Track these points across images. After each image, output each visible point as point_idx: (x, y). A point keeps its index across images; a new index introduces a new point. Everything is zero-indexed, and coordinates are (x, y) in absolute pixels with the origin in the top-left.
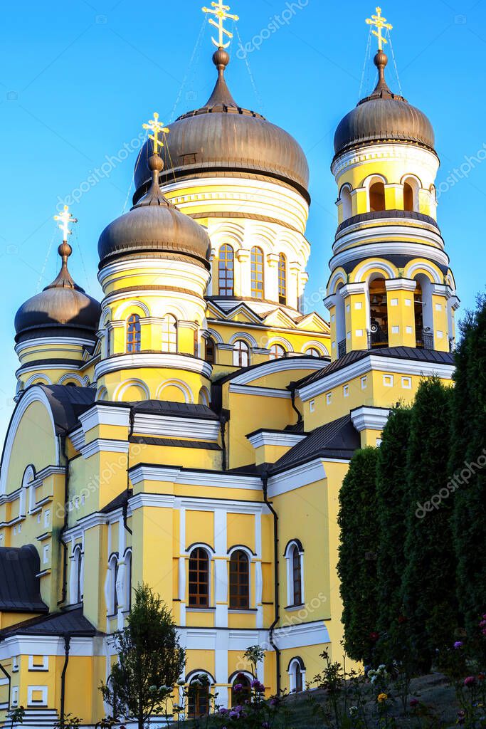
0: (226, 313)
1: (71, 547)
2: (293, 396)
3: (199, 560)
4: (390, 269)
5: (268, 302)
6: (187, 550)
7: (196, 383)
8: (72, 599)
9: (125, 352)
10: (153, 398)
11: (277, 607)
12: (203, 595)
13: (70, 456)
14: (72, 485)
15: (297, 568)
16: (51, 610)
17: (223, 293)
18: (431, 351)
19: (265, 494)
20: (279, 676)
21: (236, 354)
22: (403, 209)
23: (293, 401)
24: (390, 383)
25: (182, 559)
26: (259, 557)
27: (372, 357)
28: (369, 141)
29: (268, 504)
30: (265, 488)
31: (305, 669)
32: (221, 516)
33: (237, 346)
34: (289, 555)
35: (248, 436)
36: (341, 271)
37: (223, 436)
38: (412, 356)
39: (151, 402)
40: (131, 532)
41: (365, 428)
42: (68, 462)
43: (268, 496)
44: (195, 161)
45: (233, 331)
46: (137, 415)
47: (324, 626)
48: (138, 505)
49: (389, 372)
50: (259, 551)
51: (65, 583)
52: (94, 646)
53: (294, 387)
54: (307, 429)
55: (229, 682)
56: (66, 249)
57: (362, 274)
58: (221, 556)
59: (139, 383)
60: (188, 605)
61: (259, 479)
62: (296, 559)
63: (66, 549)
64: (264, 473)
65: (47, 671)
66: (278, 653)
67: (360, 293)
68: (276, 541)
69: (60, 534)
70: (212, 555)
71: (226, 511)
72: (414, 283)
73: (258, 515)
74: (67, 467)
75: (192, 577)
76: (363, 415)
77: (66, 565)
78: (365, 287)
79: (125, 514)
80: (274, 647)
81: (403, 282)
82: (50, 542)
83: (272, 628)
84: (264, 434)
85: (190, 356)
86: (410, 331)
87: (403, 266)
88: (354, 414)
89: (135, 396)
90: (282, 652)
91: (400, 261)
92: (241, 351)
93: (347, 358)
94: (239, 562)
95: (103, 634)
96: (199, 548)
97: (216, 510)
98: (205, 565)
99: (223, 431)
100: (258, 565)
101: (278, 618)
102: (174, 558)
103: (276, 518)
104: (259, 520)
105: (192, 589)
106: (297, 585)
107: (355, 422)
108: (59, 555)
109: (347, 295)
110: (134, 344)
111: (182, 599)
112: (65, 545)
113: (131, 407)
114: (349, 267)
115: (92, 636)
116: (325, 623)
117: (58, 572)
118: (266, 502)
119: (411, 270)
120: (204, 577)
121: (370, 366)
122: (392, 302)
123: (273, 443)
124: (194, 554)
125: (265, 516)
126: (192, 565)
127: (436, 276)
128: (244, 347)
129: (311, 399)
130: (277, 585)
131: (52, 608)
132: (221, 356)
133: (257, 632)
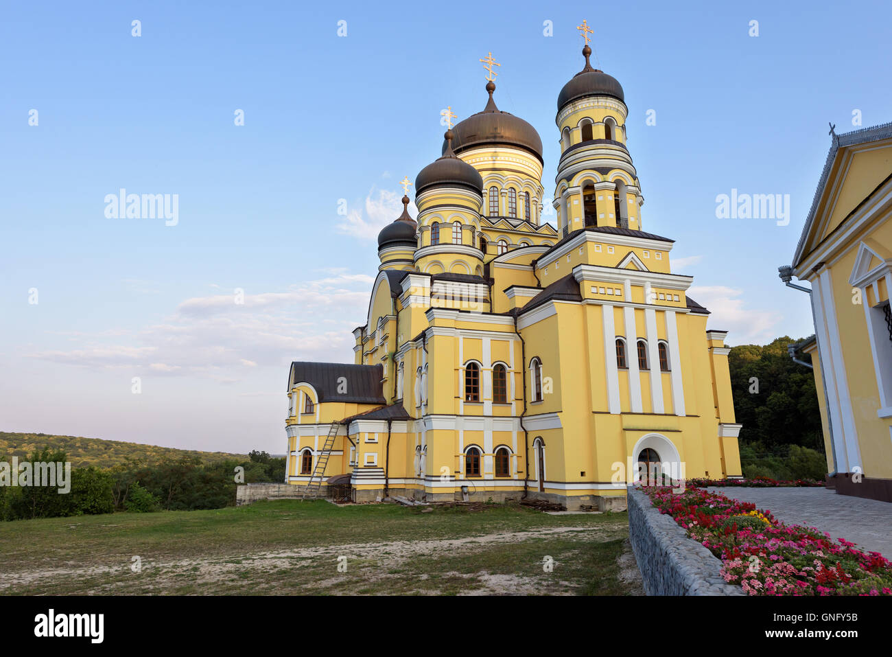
0: (493, 224)
1: (399, 364)
2: (534, 268)
3: (472, 371)
4: (597, 177)
5: (518, 219)
6: (464, 365)
7: (473, 263)
8: (399, 397)
9: (430, 244)
10: (447, 271)
11: (525, 402)
12: (475, 394)
13: (399, 309)
14: (400, 326)
15: (538, 376)
16: (387, 403)
17: (492, 215)
18: (627, 229)
19: (516, 327)
20: (527, 449)
21: (500, 248)
22: (605, 138)
23: (534, 271)
24: (599, 249)
25: (461, 371)
26: (513, 369)
27: (586, 232)
28: (581, 97)
29: (518, 334)
30: (516, 323)
31: (544, 445)
32: (486, 342)
33: (500, 243)
34: (533, 367)
35: (505, 291)
36: (564, 181)
37: (490, 294)
38: (614, 231)
39: (445, 274)
40: (427, 353)
41: (583, 280)
42: (398, 313)
43: (518, 329)
44: (475, 140)
45: (497, 235)
46: (435, 281)
47: (557, 416)
48: (431, 335)
49: (598, 243)
50: (512, 364)
51: (396, 386)
52: (408, 426)
53: (534, 263)
54: (544, 285)
55: (494, 452)
56: (406, 200)
57: (577, 181)
58: (487, 368)
59: (437, 263)
60: (465, 400)
61: (512, 318)
62: (537, 369)
63: (397, 366)
64: (515, 314)
65: (377, 443)
66: (527, 434)
67: (577, 193)
68: (524, 358)
69: (393, 357)
70: (481, 368)
71: (490, 339)
72: (614, 185)
73: (512, 342)
74: (397, 316)
75: (468, 382)
76: (581, 270)
77: (396, 375)
78: (580, 189)
79: (424, 341)
80: (524, 429)
81: (607, 184)
82: (388, 361)
83: (521, 417)
84: (514, 288)
85: (470, 246)
86: (613, 216)
87: (607, 174)
88: (575, 270)
89: (435, 271)
90: (529, 433)
91: (604, 171)
92: (502, 246)
93: (569, 236)
94: (500, 372)
95: (414, 419)
96: (473, 363)
97: (483, 338)
98: (476, 374)
99: (490, 291)
100: (512, 374)
101: (525, 409)
102: (455, 370)
103: (523, 343)
104: (512, 345)
105: (468, 390)
106: (538, 386)
107: (576, 276)
108: (393, 369)
109: (568, 196)
110: (435, 240)
111: (461, 396)
112: (396, 363)
113: (431, 275)
114: (569, 178)
115: (406, 420)
116: (558, 414)
117: (392, 379)
118: (517, 333)
119: (611, 176)
120: (476, 382)
121: (586, 238)
122: (599, 198)
123: (521, 294)
124: (469, 367)
125: (516, 342)
126: (468, 374)
127: (628, 180)
128: (504, 244)
129: (545, 267)
130: (525, 387)
131: (389, 401)
132: (490, 249)
133: (511, 419)
